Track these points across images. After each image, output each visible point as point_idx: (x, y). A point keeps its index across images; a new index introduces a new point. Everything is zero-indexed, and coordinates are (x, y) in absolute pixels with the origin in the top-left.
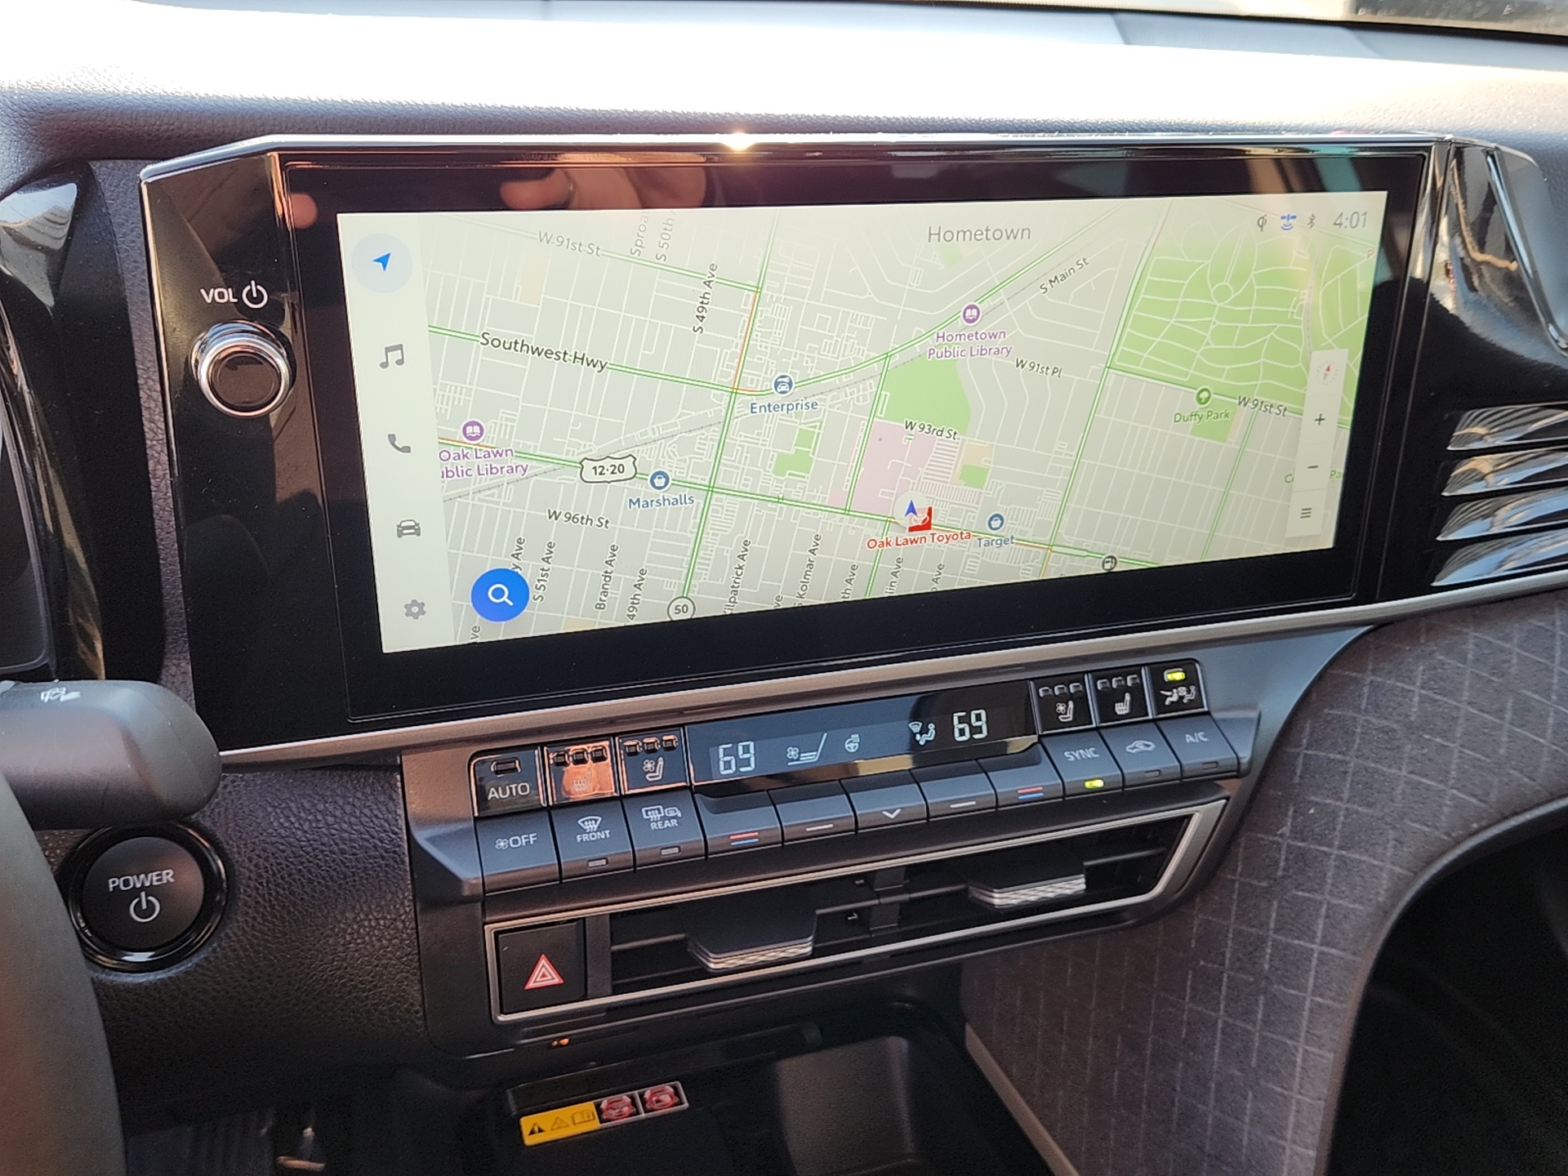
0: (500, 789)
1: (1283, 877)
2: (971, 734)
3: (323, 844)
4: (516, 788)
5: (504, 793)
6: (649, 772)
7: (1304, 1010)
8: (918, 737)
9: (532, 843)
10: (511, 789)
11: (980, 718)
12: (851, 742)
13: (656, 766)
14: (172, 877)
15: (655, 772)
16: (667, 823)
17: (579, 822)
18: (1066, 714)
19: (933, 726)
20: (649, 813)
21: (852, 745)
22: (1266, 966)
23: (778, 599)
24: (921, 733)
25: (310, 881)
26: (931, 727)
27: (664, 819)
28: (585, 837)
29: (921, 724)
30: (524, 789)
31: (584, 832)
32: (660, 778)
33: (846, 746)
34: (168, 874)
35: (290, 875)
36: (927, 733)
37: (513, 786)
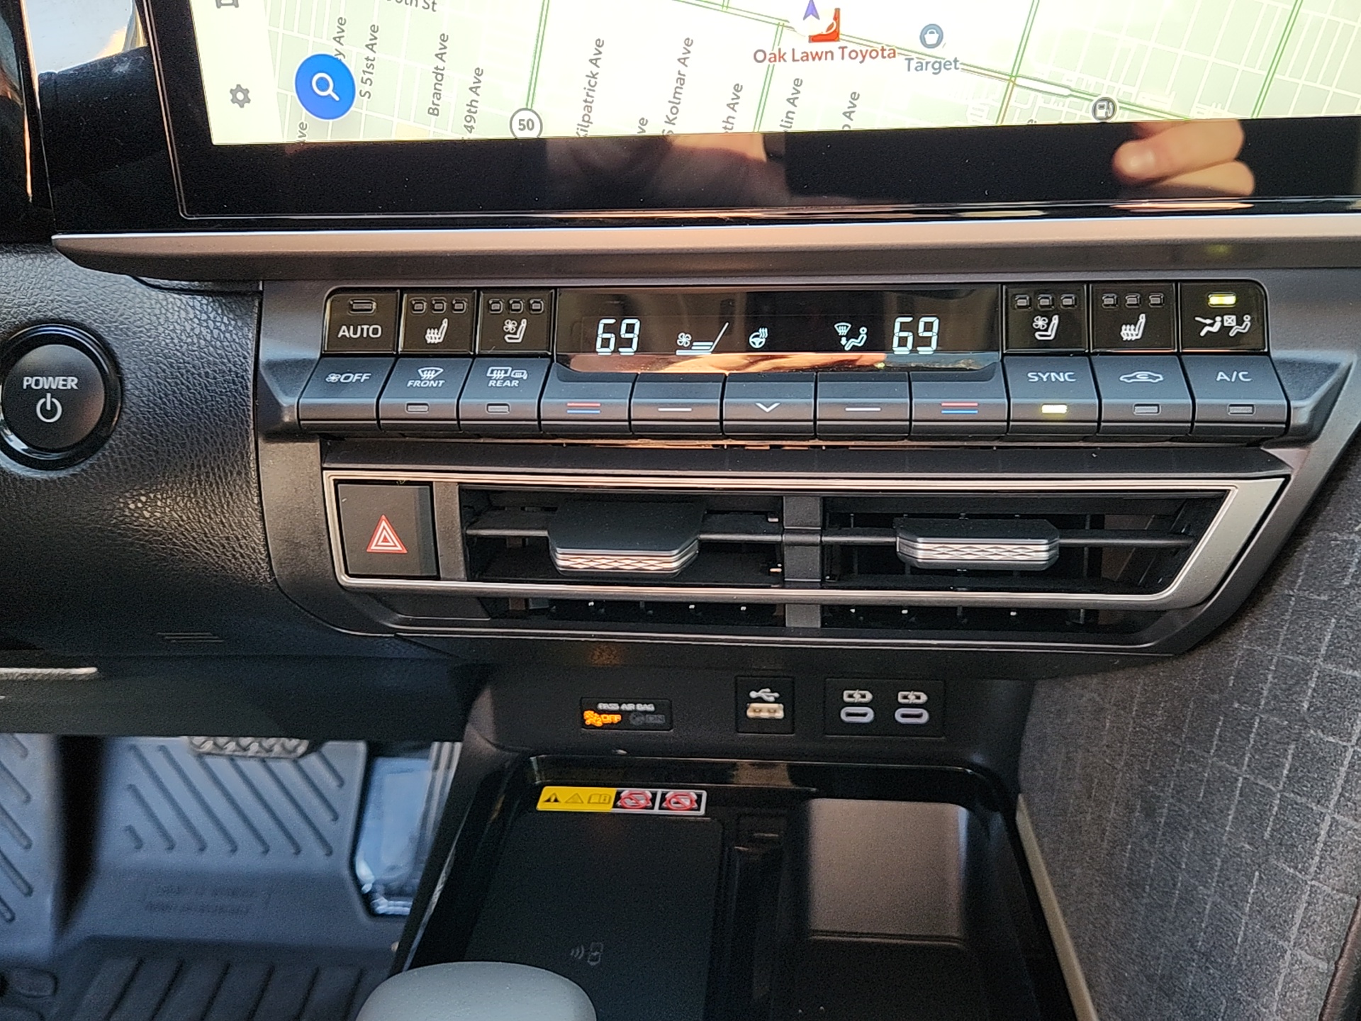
0: (352, 327)
1: (1351, 586)
2: (915, 345)
3: (194, 367)
4: (368, 329)
5: (355, 333)
6: (509, 333)
7: (1342, 765)
8: (843, 341)
9: (362, 380)
10: (362, 329)
11: (930, 327)
12: (757, 336)
13: (517, 328)
14: (76, 385)
15: (515, 333)
16: (508, 383)
17: (420, 371)
18: (1046, 330)
19: (866, 330)
20: (495, 372)
21: (757, 341)
22: (1306, 705)
23: (643, 122)
24: (848, 337)
25: (181, 403)
26: (863, 330)
27: (505, 379)
28: (417, 383)
29: (850, 326)
30: (375, 331)
31: (420, 378)
32: (519, 341)
33: (751, 340)
34: (73, 381)
35: (166, 395)
36: (857, 339)
37: (365, 327)
